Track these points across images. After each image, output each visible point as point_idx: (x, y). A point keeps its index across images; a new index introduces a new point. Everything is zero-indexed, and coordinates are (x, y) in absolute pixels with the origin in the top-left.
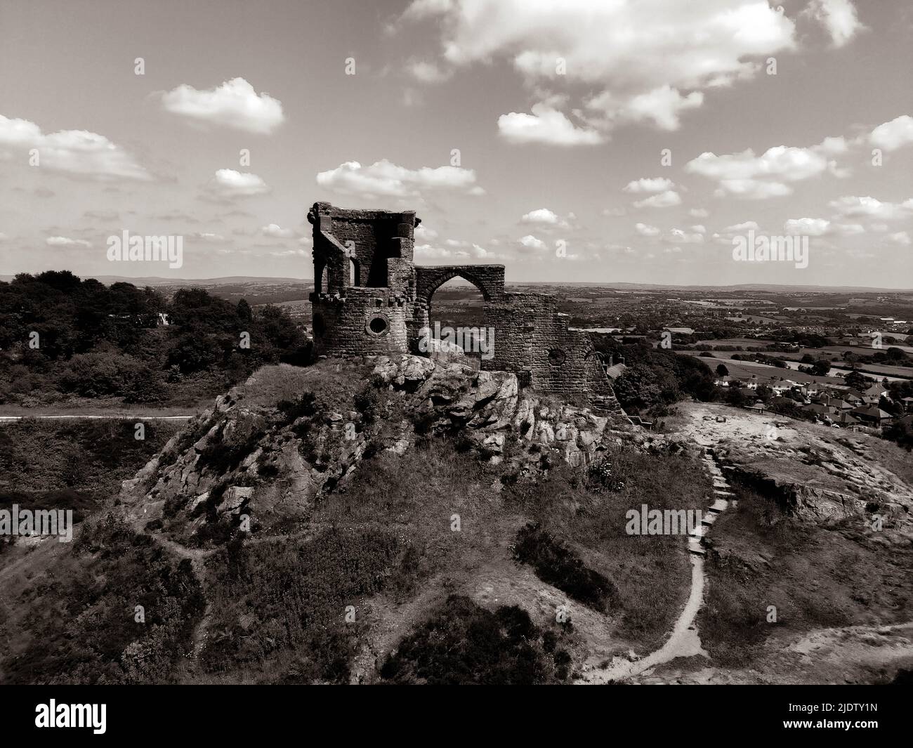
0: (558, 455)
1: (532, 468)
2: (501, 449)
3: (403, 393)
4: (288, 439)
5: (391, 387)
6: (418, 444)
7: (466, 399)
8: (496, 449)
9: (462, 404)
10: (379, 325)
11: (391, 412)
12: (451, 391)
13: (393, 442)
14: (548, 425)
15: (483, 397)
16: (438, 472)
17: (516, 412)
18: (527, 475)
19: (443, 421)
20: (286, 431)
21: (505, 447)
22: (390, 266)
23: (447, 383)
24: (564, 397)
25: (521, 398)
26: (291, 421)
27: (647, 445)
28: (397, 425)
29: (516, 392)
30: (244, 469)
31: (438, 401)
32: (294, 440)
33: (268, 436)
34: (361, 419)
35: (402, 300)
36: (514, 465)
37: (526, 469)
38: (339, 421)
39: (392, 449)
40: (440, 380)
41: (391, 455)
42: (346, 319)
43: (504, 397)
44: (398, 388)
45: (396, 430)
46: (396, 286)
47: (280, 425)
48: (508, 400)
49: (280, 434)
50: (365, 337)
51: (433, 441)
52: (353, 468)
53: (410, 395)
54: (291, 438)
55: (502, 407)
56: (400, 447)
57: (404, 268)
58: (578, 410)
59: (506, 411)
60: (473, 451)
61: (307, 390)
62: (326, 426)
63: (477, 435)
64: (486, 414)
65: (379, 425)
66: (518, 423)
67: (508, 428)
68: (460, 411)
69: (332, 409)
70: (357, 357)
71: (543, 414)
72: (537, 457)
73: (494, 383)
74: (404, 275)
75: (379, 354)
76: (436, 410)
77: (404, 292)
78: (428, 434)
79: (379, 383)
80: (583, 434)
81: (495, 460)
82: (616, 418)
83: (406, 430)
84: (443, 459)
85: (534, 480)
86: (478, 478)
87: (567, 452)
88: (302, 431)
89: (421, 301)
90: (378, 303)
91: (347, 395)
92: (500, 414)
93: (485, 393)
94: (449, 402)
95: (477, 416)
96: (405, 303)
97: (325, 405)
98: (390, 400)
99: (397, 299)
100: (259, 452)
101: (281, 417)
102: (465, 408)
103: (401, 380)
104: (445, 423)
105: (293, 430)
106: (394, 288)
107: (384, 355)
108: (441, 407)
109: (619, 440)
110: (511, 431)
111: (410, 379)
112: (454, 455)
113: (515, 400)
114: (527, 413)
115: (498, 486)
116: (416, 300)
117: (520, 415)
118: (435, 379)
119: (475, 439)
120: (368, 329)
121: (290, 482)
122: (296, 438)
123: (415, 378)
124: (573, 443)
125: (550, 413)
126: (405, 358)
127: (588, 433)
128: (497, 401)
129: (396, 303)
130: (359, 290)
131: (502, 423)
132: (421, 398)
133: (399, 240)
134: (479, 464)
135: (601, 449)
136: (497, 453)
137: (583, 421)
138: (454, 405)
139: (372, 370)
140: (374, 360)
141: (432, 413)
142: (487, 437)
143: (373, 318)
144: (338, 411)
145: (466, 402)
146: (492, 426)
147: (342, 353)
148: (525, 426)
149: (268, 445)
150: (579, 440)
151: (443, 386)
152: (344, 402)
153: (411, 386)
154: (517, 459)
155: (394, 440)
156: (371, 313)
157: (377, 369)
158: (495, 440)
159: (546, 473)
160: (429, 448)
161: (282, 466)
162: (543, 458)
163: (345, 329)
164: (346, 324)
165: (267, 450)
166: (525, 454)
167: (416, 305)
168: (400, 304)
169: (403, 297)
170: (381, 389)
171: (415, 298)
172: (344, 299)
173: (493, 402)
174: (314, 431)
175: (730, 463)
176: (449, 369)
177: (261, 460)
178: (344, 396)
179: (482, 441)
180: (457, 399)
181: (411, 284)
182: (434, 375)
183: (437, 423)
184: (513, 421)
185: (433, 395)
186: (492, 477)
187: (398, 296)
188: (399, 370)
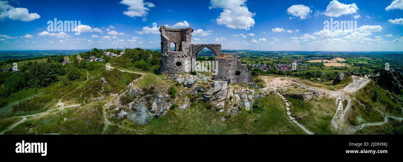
0: (242, 104)
1: (235, 111)
2: (223, 107)
3: (186, 88)
4: (142, 101)
5: (182, 85)
6: (191, 105)
7: (210, 91)
8: (222, 107)
9: (208, 93)
10: (179, 64)
11: (182, 94)
12: (204, 88)
13: (182, 105)
14: (237, 95)
15: (216, 91)
16: (199, 116)
17: (227, 94)
18: (234, 114)
19: (201, 98)
20: (143, 98)
21: (225, 106)
22: (183, 44)
23: (202, 85)
24: (241, 85)
25: (228, 88)
26: (145, 95)
27: (265, 94)
28: (184, 99)
29: (227, 87)
30: (128, 106)
31: (199, 91)
32: (144, 102)
33: (137, 98)
34: (170, 97)
35: (187, 55)
36: (229, 111)
37: (233, 112)
38: (161, 98)
39: (181, 107)
40: (200, 84)
41: (181, 109)
42: (168, 62)
43: (223, 90)
44: (184, 86)
45: (183, 101)
46: (185, 51)
47: (142, 96)
48: (225, 90)
49: (141, 99)
50: (174, 68)
51: (197, 105)
52: (166, 111)
53: (189, 88)
54: (143, 101)
55: (223, 93)
56: (184, 106)
57: (188, 45)
58: (245, 88)
59: (224, 94)
60: (213, 108)
61: (153, 85)
62: (157, 99)
63: (214, 103)
64: (217, 96)
65: (177, 98)
66: (228, 97)
67: (225, 99)
68: (207, 95)
69: (159, 93)
70: (171, 74)
71: (236, 92)
72: (237, 108)
73: (220, 86)
74: (188, 47)
75: (179, 74)
76: (198, 94)
77: (188, 53)
78: (195, 102)
79: (178, 84)
80: (249, 96)
81: (221, 111)
82: (255, 88)
83: (187, 101)
84: (201, 111)
85: (237, 115)
86: (215, 117)
87: (245, 102)
88: (148, 99)
89: (193, 56)
90: (179, 57)
91: (166, 89)
92: (222, 95)
93: (217, 89)
94: (203, 92)
95: (214, 97)
96: (188, 56)
97: (157, 92)
98: (181, 90)
99: (185, 55)
100: (133, 102)
101: (142, 93)
102: (209, 95)
103: (185, 84)
104: (202, 99)
105: (145, 98)
106: (184, 51)
107: (180, 74)
108: (200, 93)
109: (258, 95)
110: (226, 100)
111: (189, 83)
112: (205, 110)
113: (227, 90)
114: (231, 94)
115: (223, 119)
116: (192, 55)
117: (229, 94)
118: (198, 83)
119: (213, 105)
120: (175, 65)
121: (140, 115)
122: (145, 101)
123: (191, 83)
124: (246, 100)
125: (238, 91)
126: (187, 76)
127: (250, 96)
128: (221, 91)
129: (185, 57)
130: (172, 52)
131: (223, 98)
132: (193, 90)
133: (186, 36)
134: (215, 113)
135: (254, 99)
136: (222, 108)
137: (248, 92)
138: (205, 93)
139: (176, 79)
140: (177, 76)
141: (197, 95)
142: (218, 103)
143: (177, 61)
144: (161, 94)
145: (210, 92)
146: (219, 100)
147: (167, 72)
148: (231, 98)
149: (136, 101)
150: (248, 98)
151: (201, 86)
152: (164, 91)
153: (189, 86)
154: (229, 109)
155: (182, 104)
156: (176, 60)
157: (177, 80)
158: (221, 104)
159: (240, 112)
160: (195, 107)
161: (138, 109)
162: (239, 107)
163: (168, 65)
164: (168, 64)
165: (136, 103)
166: (232, 107)
167: (192, 57)
168: (186, 57)
169: (187, 54)
170: (178, 86)
171: (191, 55)
172: (168, 55)
173: (220, 92)
174: (152, 100)
175: (283, 93)
176: (203, 79)
177: (133, 105)
178: (164, 89)
179: (216, 105)
180: (206, 91)
181: (190, 50)
182: (198, 82)
183: (199, 99)
184: (227, 97)
185: (197, 89)
186: (221, 116)
187: (185, 54)
188: (185, 80)
